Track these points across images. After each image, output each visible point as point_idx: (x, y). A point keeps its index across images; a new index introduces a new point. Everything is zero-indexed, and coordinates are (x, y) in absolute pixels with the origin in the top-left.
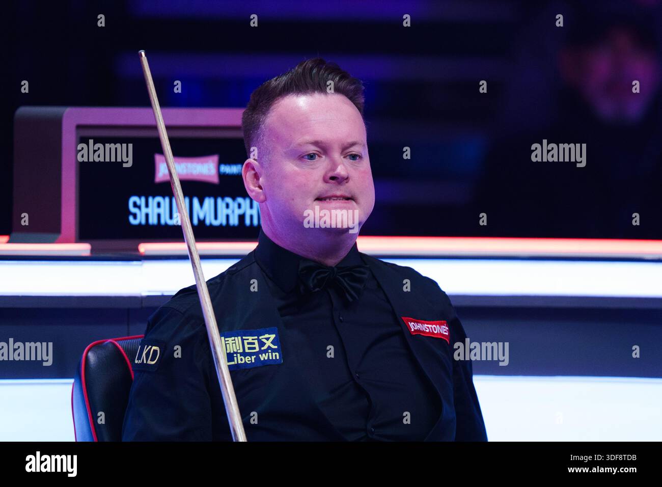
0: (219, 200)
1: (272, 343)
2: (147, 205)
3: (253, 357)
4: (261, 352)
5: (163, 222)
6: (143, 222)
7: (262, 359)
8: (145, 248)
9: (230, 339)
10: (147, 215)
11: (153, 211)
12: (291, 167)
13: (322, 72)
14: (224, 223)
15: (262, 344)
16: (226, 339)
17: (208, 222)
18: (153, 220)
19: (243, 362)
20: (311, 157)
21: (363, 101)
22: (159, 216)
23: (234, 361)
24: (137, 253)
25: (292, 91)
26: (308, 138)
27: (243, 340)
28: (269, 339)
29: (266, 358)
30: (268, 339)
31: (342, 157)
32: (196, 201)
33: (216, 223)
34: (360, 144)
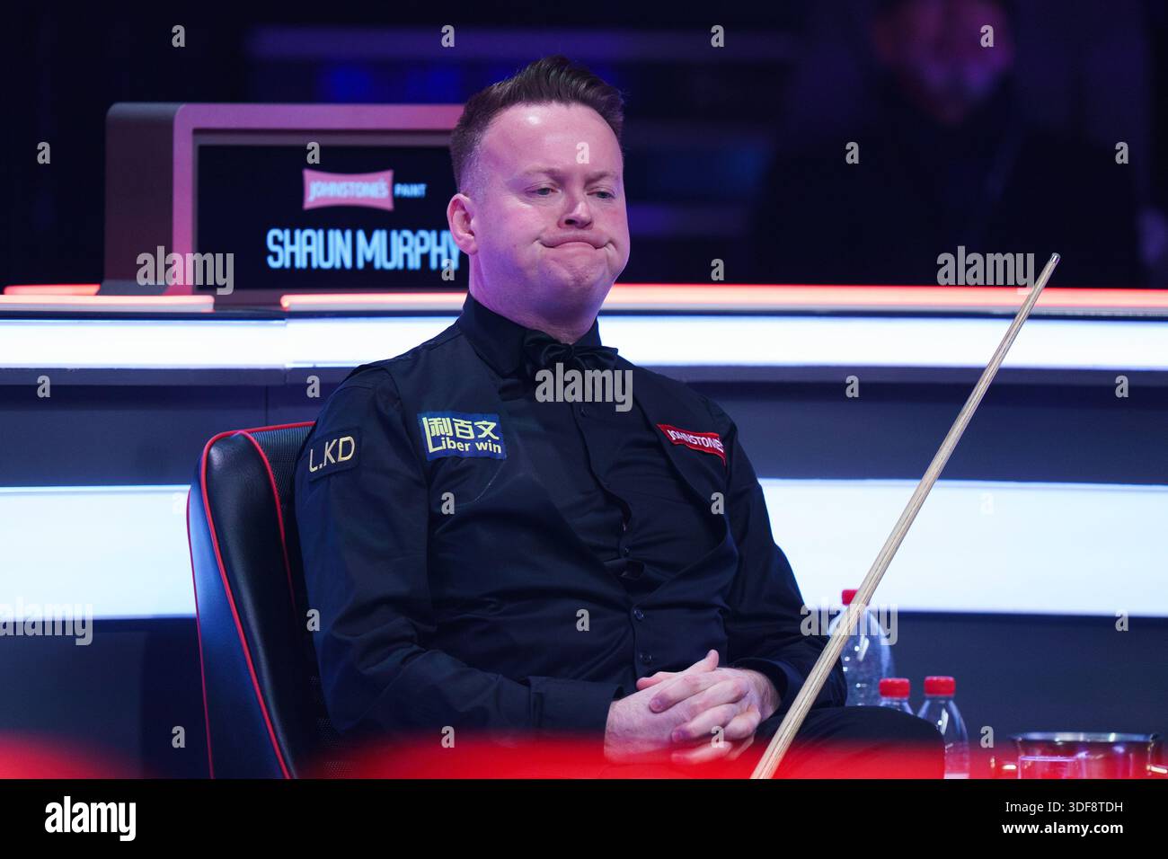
0: (394, 234)
1: (492, 431)
2: (292, 242)
3: (467, 445)
4: (477, 440)
5: (314, 265)
6: (288, 264)
7: (480, 449)
8: (290, 301)
9: (435, 420)
10: (293, 255)
11: (301, 249)
12: (514, 203)
13: (563, 74)
14: (401, 265)
15: (477, 431)
16: (430, 420)
17: (377, 265)
18: (301, 262)
19: (454, 447)
20: (544, 191)
21: (621, 119)
22: (309, 255)
23: (442, 445)
24: (278, 308)
25: (520, 100)
26: (540, 164)
27: (453, 423)
28: (488, 427)
29: (485, 448)
30: (486, 426)
31: (585, 193)
32: (361, 235)
33: (389, 266)
34: (612, 176)
